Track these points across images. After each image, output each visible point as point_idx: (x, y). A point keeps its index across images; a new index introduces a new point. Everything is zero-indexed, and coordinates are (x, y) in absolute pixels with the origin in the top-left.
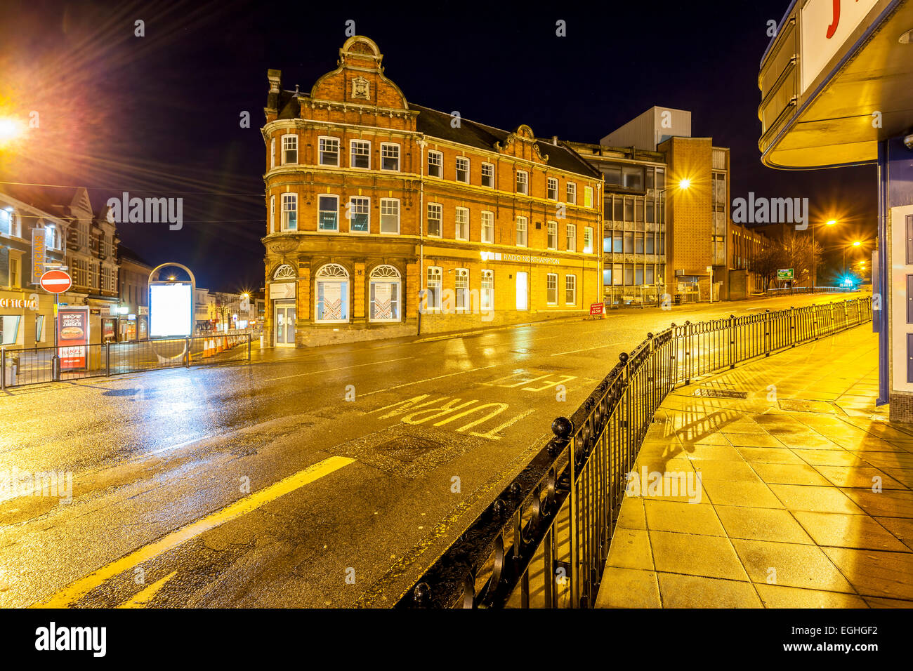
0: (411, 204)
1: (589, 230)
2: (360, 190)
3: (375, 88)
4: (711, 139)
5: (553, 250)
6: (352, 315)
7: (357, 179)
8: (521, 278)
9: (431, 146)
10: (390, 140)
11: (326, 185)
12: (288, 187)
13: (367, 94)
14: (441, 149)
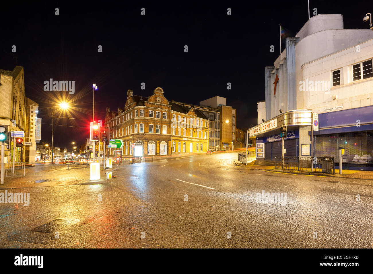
0: (169, 127)
1: (205, 133)
2: (158, 124)
3: (162, 99)
4: (232, 107)
5: (198, 137)
6: (156, 153)
7: (158, 121)
8: (191, 144)
9: (173, 113)
10: (165, 112)
11: (151, 122)
12: (142, 122)
13: (160, 101)
14: (175, 114)
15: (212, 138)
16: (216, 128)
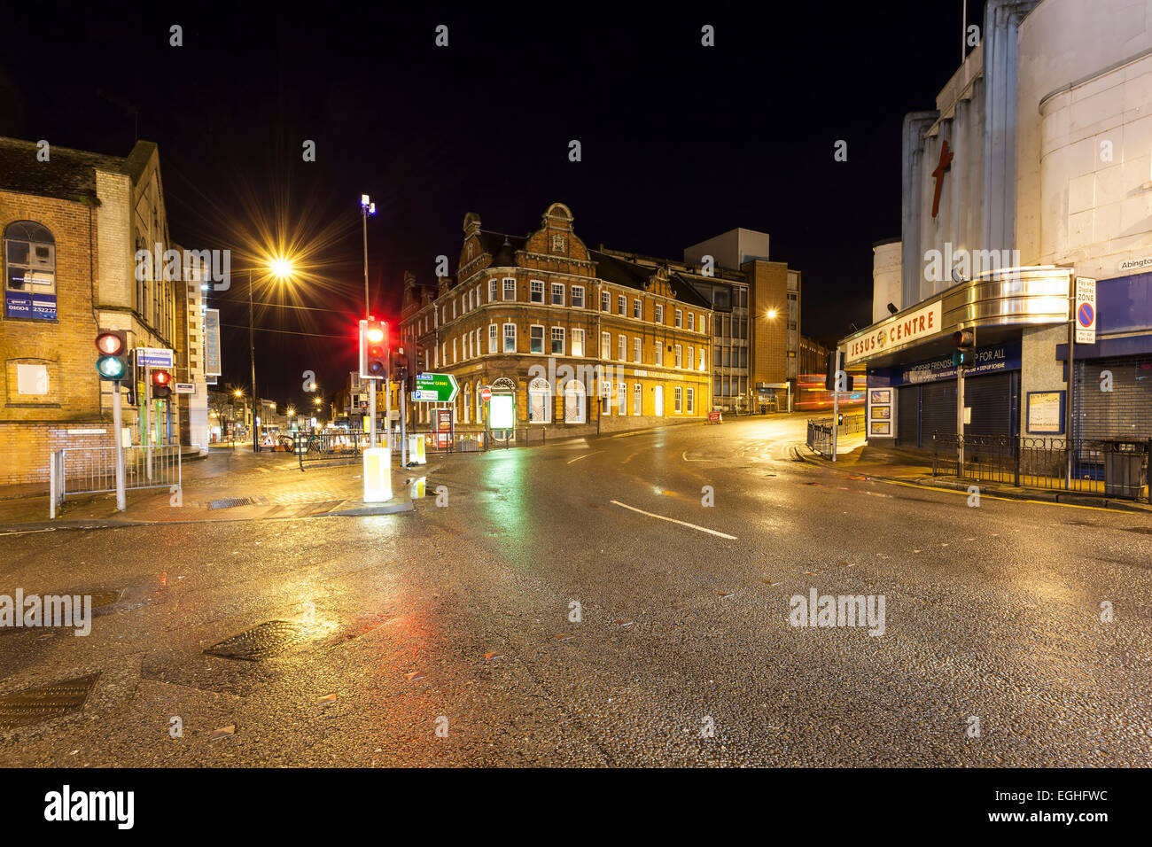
0: (592, 334)
1: (702, 351)
2: (559, 323)
3: (568, 243)
4: (786, 264)
5: (678, 368)
6: (554, 417)
7: (557, 314)
8: (659, 389)
9: (604, 288)
10: (578, 284)
11: (536, 318)
12: (510, 319)
13: (563, 247)
14: (610, 290)
15: (723, 371)
16: (734, 337)
